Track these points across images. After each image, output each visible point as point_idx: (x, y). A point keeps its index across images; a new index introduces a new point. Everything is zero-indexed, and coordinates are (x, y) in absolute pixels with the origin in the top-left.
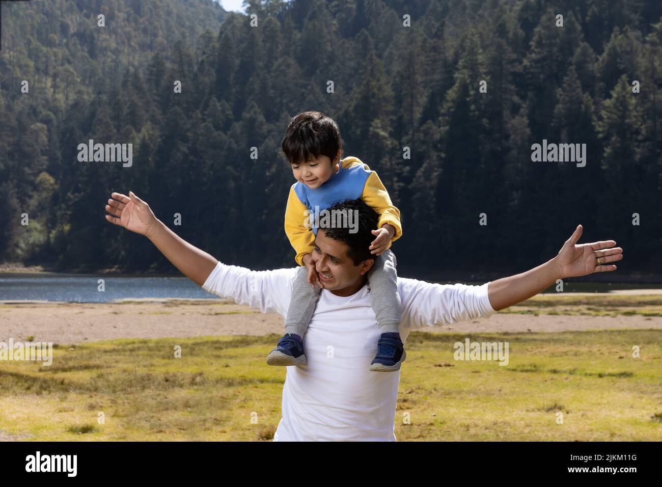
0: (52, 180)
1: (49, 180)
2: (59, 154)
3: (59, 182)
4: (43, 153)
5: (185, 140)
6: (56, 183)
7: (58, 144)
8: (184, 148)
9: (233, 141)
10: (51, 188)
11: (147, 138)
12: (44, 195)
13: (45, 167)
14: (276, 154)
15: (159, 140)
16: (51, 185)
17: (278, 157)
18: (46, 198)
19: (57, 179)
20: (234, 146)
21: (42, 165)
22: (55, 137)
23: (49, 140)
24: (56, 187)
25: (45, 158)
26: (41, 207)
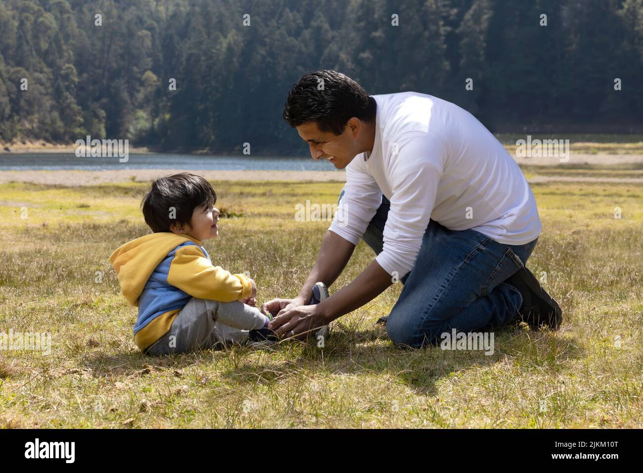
0: (155, 77)
1: (152, 78)
2: (161, 56)
3: (160, 79)
4: (149, 55)
5: (264, 44)
6: (158, 80)
7: (160, 48)
8: (263, 52)
9: (303, 45)
10: (154, 84)
11: (232, 42)
12: (149, 89)
13: (149, 67)
14: (338, 57)
15: (242, 44)
16: (154, 81)
17: (340, 59)
18: (150, 93)
19: (159, 76)
20: (304, 49)
21: (147, 65)
22: (158, 42)
23: (153, 44)
24: (159, 83)
25: (149, 59)
26: (147, 100)
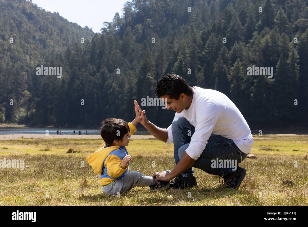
0: (29, 93)
1: (27, 93)
2: (32, 83)
3: (31, 94)
4: (26, 83)
5: (79, 79)
6: (30, 94)
7: (31, 80)
8: (78, 82)
9: (96, 80)
10: (28, 96)
11: (64, 78)
12: (26, 98)
13: (26, 88)
14: (112, 85)
15: (69, 79)
16: (28, 95)
17: (113, 86)
18: (27, 100)
19: (30, 93)
20: (97, 82)
21: (25, 88)
22: (30, 77)
23: (28, 78)
24: (30, 96)
25: (26, 85)
26: (25, 103)
